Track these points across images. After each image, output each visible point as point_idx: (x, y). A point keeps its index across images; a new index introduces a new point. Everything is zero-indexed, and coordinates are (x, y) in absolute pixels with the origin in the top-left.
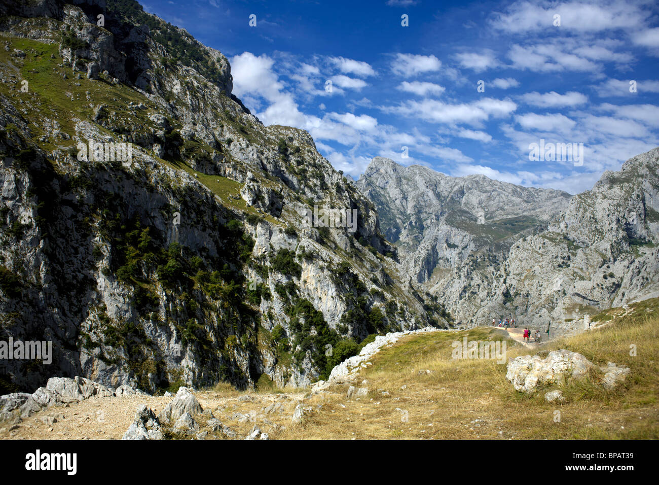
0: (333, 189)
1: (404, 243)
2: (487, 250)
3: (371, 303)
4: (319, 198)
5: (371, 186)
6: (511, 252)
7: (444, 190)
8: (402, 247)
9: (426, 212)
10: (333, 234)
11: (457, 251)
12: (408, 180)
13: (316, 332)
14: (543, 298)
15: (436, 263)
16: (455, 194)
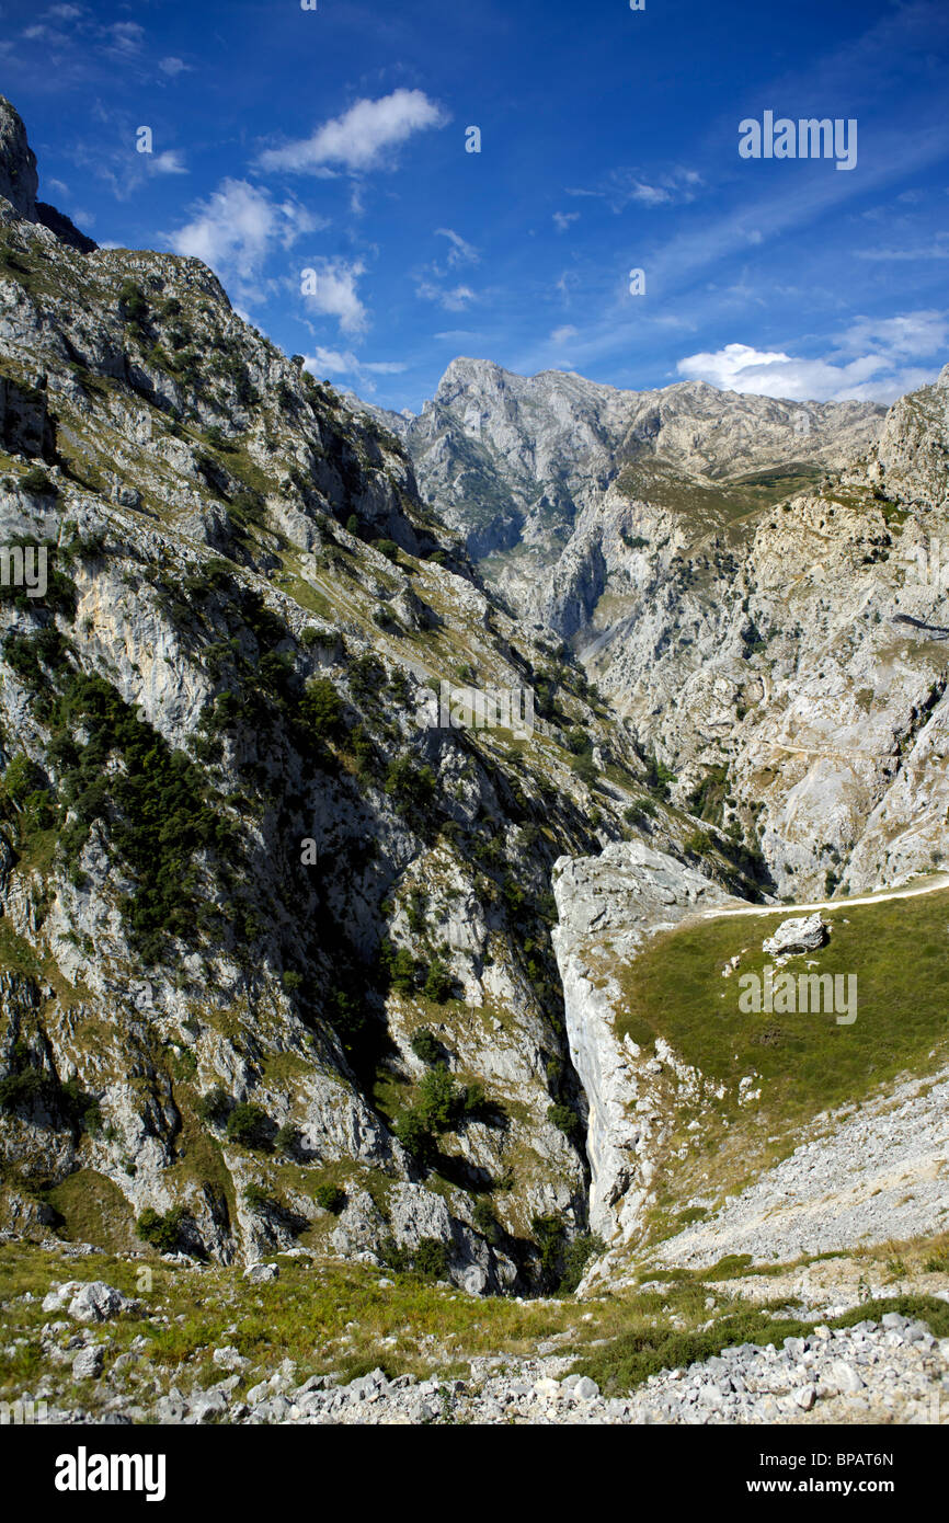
0: (272, 400)
1: (533, 547)
2: (712, 545)
3: (308, 670)
4: (237, 427)
5: (450, 425)
6: (757, 538)
7: (616, 421)
8: (527, 556)
9: (577, 474)
10: (276, 513)
11: (648, 552)
12: (534, 404)
13: (123, 766)
14: (832, 634)
15: (601, 585)
16: (640, 428)
